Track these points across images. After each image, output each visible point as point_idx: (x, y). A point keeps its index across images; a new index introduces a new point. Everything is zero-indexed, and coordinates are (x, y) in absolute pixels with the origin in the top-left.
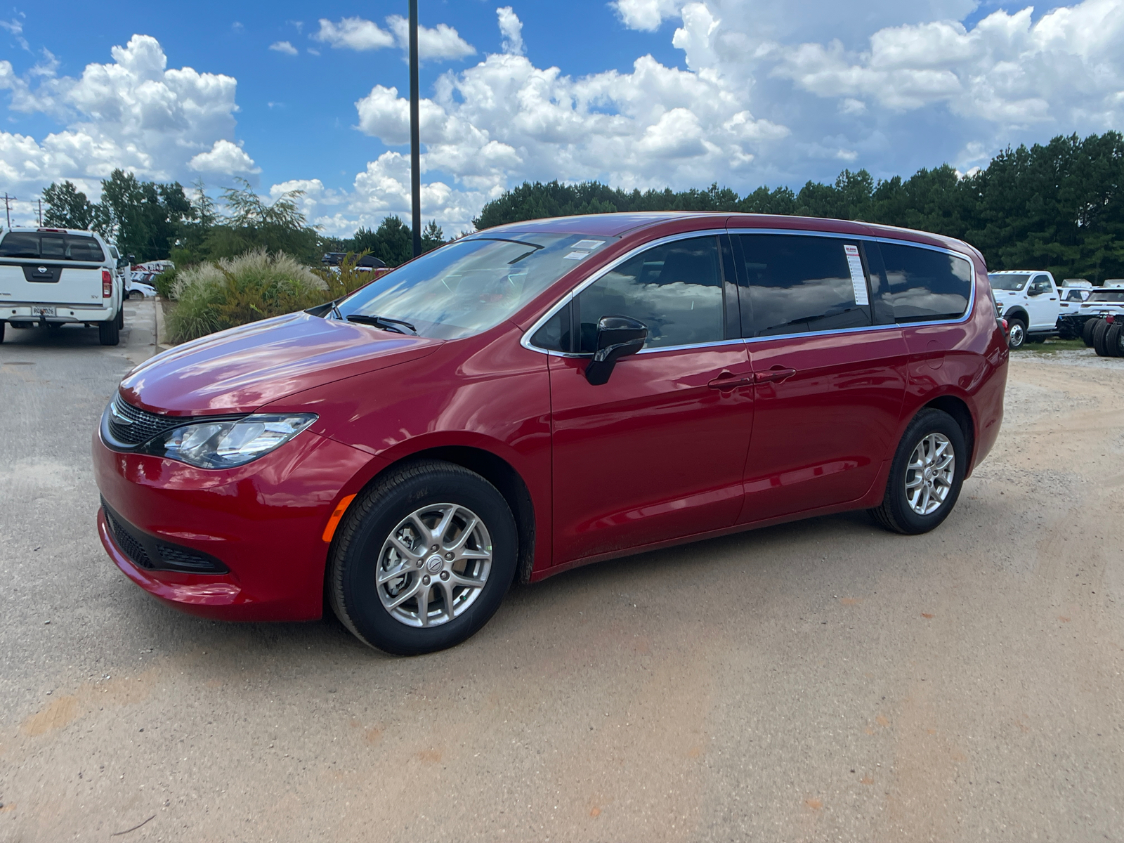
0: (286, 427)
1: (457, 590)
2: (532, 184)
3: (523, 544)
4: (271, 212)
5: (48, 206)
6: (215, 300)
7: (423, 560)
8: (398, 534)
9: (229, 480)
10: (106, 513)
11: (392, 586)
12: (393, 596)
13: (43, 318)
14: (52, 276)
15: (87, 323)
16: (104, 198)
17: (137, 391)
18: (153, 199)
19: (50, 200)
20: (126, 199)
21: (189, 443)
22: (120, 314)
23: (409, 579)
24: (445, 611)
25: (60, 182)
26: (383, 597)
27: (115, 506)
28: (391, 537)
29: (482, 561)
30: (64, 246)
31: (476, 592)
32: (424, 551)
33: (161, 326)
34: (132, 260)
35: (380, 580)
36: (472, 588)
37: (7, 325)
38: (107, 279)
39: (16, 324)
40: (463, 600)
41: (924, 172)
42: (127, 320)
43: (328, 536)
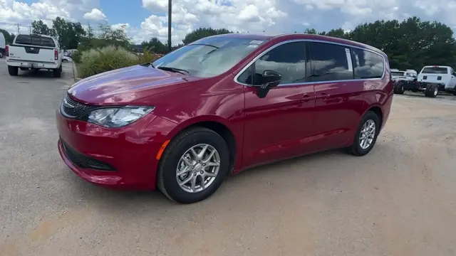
0: (140, 111)
1: (206, 178)
2: (202, 28)
3: (231, 159)
4: (114, 32)
5: (33, 29)
6: (95, 62)
7: (194, 166)
8: (185, 156)
9: (115, 133)
10: (61, 142)
11: (182, 176)
12: (182, 181)
13: (32, 66)
14: (36, 51)
15: (49, 69)
16: (53, 27)
17: (74, 94)
18: (71, 28)
19: (34, 27)
20: (61, 27)
21: (98, 117)
22: (61, 66)
23: (188, 174)
24: (202, 186)
25: (38, 20)
26: (179, 181)
27: (66, 140)
28: (182, 157)
29: (216, 167)
30: (40, 41)
31: (213, 179)
32: (194, 163)
33: (76, 71)
34: (64, 49)
35: (178, 174)
36: (211, 177)
37: (19, 69)
38: (56, 53)
39: (23, 68)
40: (208, 181)
41: (333, 30)
42: (63, 69)
43: (158, 157)
